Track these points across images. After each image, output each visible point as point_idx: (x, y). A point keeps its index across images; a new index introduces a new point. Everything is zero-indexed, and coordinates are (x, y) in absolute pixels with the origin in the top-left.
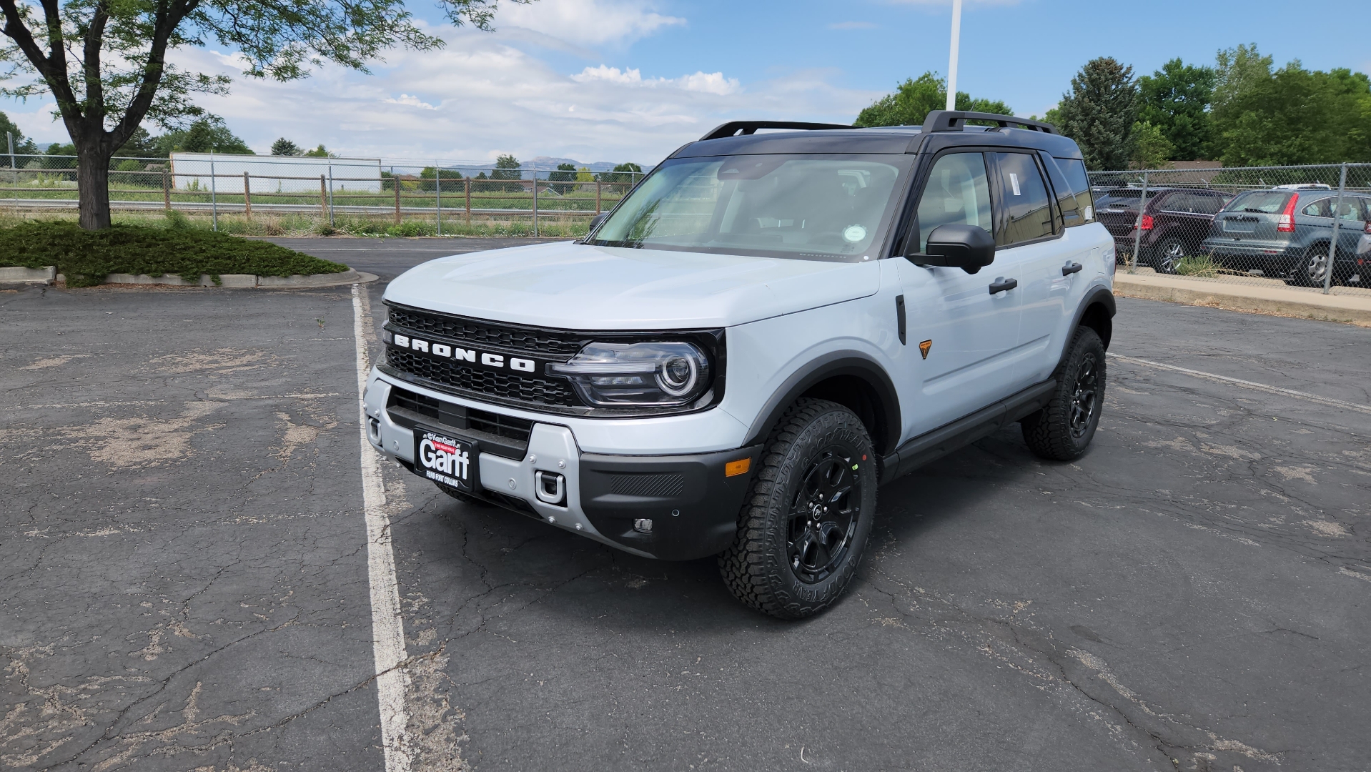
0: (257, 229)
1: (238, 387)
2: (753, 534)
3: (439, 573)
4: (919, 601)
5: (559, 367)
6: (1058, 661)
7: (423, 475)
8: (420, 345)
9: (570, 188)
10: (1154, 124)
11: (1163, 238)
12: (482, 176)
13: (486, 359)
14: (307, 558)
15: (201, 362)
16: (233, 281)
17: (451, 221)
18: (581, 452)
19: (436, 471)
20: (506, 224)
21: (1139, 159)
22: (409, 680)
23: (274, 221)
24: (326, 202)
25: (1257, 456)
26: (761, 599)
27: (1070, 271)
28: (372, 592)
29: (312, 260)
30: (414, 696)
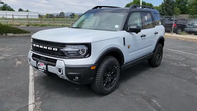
0: (14, 25)
1: (8, 54)
2: (97, 80)
3: (42, 87)
4: (127, 91)
5: (62, 50)
6: (149, 101)
7: (38, 69)
8: (38, 46)
9: (73, 18)
10: (178, 8)
11: (177, 28)
12: (57, 15)
13: (49, 48)
14: (18, 84)
15: (2, 49)
16: (9, 34)
17: (51, 24)
18: (65, 65)
19: (40, 69)
20: (61, 24)
21: (175, 14)
22: (34, 106)
23: (18, 24)
24: (28, 20)
25: (188, 66)
26: (98, 91)
27: (156, 33)
28: (29, 90)
29: (24, 31)
30: (35, 109)
